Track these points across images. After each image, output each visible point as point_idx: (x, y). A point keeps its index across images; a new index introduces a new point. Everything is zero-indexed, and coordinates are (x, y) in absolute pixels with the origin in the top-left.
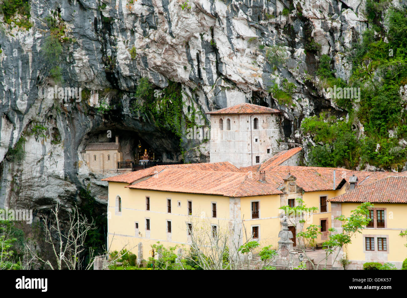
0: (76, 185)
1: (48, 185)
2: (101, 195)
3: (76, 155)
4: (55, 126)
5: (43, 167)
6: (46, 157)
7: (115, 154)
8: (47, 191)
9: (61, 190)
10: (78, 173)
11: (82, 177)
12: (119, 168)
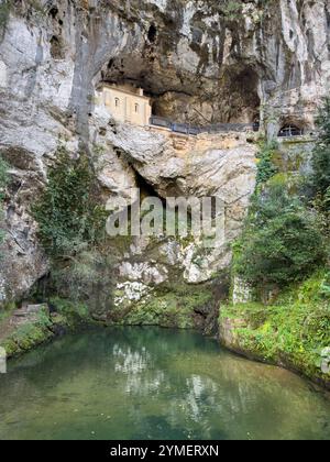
0: (80, 139)
1: (34, 123)
2: (110, 169)
3: (91, 85)
4: (57, 33)
5: (33, 83)
6: (40, 68)
7: (145, 103)
8: (30, 136)
9: (53, 143)
10: (92, 113)
11: (96, 123)
12: (151, 124)
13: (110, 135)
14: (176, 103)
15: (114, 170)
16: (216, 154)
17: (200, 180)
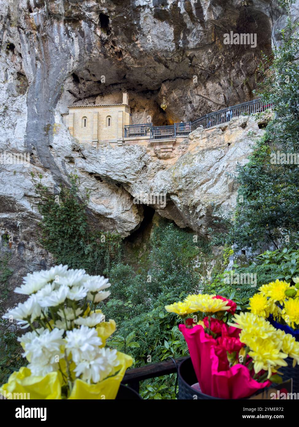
0: (52, 173)
2: (97, 196)
3: (50, 113)
7: (119, 111)
9: (28, 182)
10: (51, 144)
11: (59, 154)
12: (126, 137)
13: (80, 163)
14: (175, 95)
15: (102, 196)
16: (211, 156)
17: (197, 196)
